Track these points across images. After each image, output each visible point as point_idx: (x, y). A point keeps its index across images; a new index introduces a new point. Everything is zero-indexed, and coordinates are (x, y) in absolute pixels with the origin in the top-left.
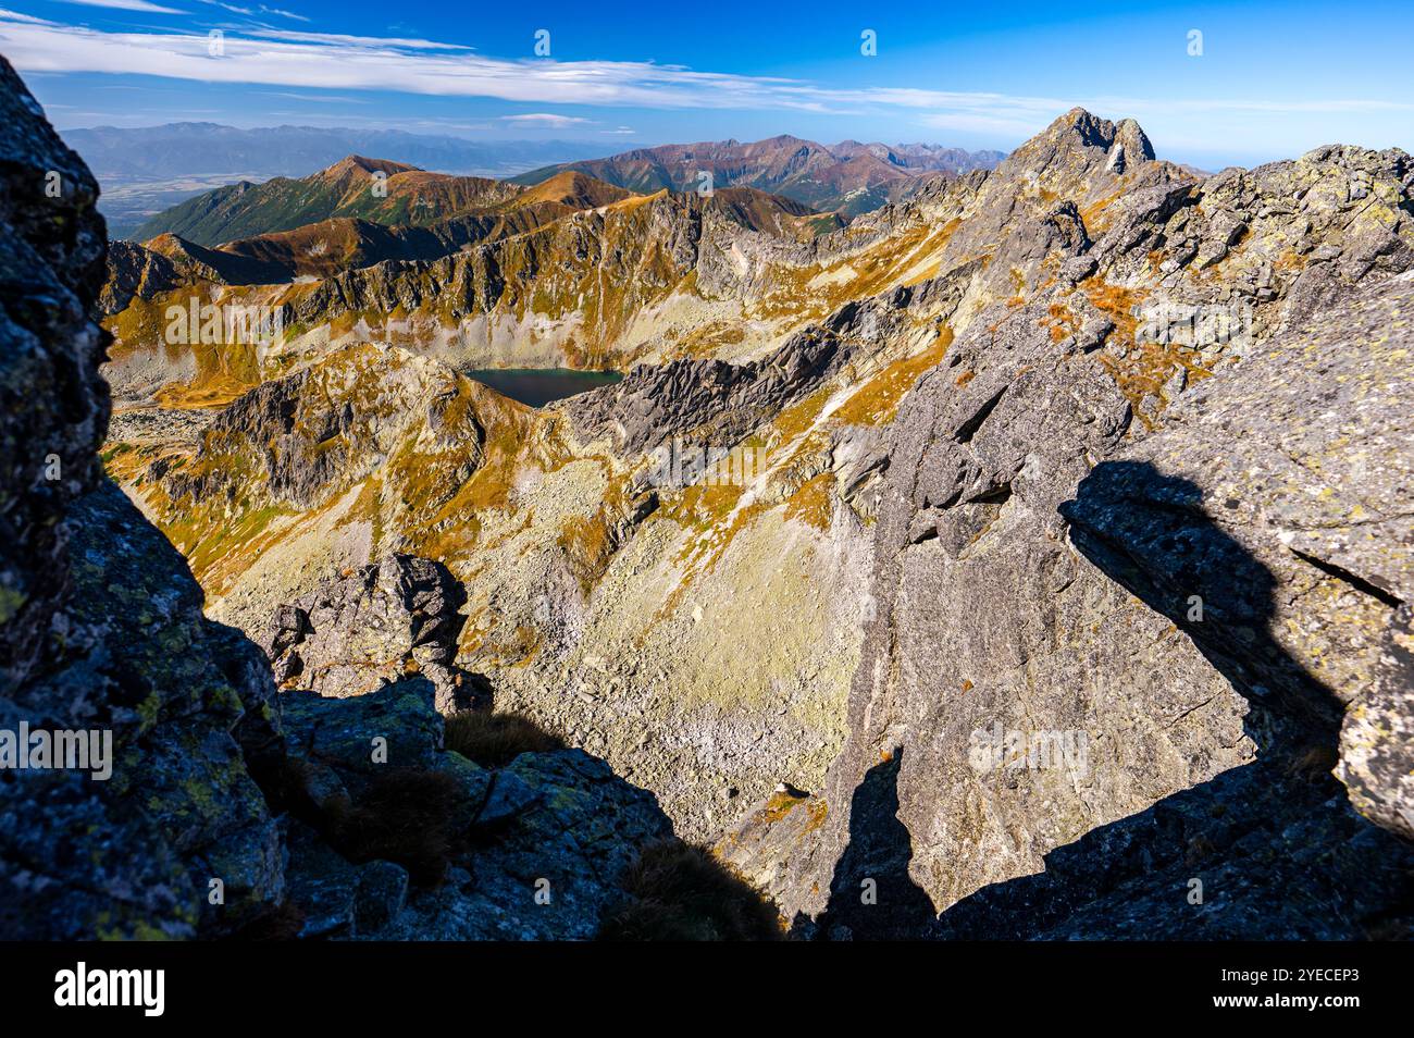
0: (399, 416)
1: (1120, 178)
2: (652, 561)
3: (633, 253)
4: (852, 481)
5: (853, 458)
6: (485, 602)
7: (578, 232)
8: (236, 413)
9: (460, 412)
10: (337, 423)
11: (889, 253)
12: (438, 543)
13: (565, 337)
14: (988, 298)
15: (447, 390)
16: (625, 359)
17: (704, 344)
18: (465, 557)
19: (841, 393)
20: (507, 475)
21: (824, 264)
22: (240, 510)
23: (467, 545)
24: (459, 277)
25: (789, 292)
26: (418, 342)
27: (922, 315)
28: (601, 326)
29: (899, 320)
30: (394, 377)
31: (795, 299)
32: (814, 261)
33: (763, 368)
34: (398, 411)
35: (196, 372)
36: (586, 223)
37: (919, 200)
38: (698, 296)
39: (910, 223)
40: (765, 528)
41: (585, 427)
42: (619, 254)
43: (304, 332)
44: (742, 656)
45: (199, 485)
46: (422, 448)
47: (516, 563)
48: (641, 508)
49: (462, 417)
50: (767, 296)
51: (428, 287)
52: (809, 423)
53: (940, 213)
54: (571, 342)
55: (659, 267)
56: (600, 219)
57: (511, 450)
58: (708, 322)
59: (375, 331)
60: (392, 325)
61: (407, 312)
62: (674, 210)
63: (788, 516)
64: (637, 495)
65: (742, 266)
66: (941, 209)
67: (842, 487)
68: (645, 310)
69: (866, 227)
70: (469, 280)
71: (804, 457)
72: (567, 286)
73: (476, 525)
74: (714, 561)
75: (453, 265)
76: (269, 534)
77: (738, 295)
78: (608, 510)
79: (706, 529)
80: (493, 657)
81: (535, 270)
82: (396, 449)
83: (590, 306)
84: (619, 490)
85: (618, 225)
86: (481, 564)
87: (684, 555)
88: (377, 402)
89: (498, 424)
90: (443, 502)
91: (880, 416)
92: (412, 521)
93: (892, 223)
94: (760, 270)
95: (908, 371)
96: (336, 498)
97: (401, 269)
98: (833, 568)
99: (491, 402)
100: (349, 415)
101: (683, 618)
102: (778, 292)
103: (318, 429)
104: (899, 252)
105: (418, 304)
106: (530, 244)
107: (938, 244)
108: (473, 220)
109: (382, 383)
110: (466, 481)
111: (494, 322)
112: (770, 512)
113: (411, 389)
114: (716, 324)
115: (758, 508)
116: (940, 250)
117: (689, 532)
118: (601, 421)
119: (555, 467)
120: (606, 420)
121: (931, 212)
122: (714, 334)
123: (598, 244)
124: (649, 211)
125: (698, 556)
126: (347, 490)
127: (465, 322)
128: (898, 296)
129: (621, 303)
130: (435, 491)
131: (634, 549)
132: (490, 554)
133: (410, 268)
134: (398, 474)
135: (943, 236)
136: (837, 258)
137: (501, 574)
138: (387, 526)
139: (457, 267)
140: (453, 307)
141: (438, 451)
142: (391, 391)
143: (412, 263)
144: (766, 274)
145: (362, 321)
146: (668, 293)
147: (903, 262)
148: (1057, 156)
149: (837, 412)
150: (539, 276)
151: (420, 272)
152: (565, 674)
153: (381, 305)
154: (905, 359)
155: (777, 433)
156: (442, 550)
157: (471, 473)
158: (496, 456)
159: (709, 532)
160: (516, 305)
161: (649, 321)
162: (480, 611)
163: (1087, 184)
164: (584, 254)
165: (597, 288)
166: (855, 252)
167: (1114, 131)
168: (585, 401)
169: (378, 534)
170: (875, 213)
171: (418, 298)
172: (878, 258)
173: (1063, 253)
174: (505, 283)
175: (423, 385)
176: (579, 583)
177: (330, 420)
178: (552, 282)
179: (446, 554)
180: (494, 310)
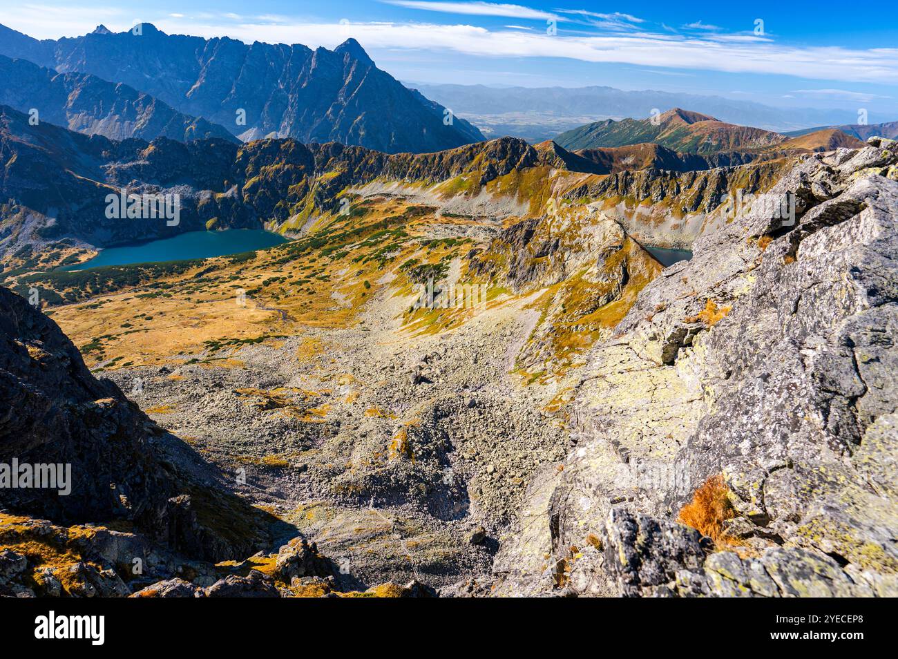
0: (583, 254)
8: (510, 232)
9: (617, 261)
10: (548, 249)
12: (569, 338)
15: (615, 245)
18: (580, 353)
22: (492, 284)
23: (585, 345)
24: (696, 186)
26: (652, 222)
30: (590, 229)
34: (584, 251)
35: (527, 213)
43: (589, 203)
45: (481, 266)
46: (587, 277)
49: (617, 264)
51: (673, 189)
59: (629, 211)
60: (640, 209)
61: (652, 202)
70: (702, 189)
73: (596, 335)
75: (694, 178)
76: (495, 301)
80: (562, 421)
82: (573, 273)
88: (574, 242)
89: (640, 275)
90: (584, 314)
92: (561, 319)
96: (532, 291)
97: (659, 174)
99: (641, 260)
100: (556, 246)
103: (537, 250)
105: (662, 199)
108: (737, 155)
109: (581, 232)
110: (603, 305)
111: (709, 220)
113: (597, 239)
126: (538, 290)
127: (689, 216)
130: (582, 305)
133: (665, 175)
134: (568, 288)
138: (548, 318)
139: (697, 179)
140: (684, 204)
141: (595, 282)
142: (585, 237)
143: (668, 172)
145: (623, 203)
151: (671, 178)
153: (638, 195)
156: (569, 343)
157: (609, 301)
158: (629, 295)
169: (542, 320)
171: (663, 195)
175: (604, 239)
177: (545, 246)
179: (570, 346)
180: (712, 212)
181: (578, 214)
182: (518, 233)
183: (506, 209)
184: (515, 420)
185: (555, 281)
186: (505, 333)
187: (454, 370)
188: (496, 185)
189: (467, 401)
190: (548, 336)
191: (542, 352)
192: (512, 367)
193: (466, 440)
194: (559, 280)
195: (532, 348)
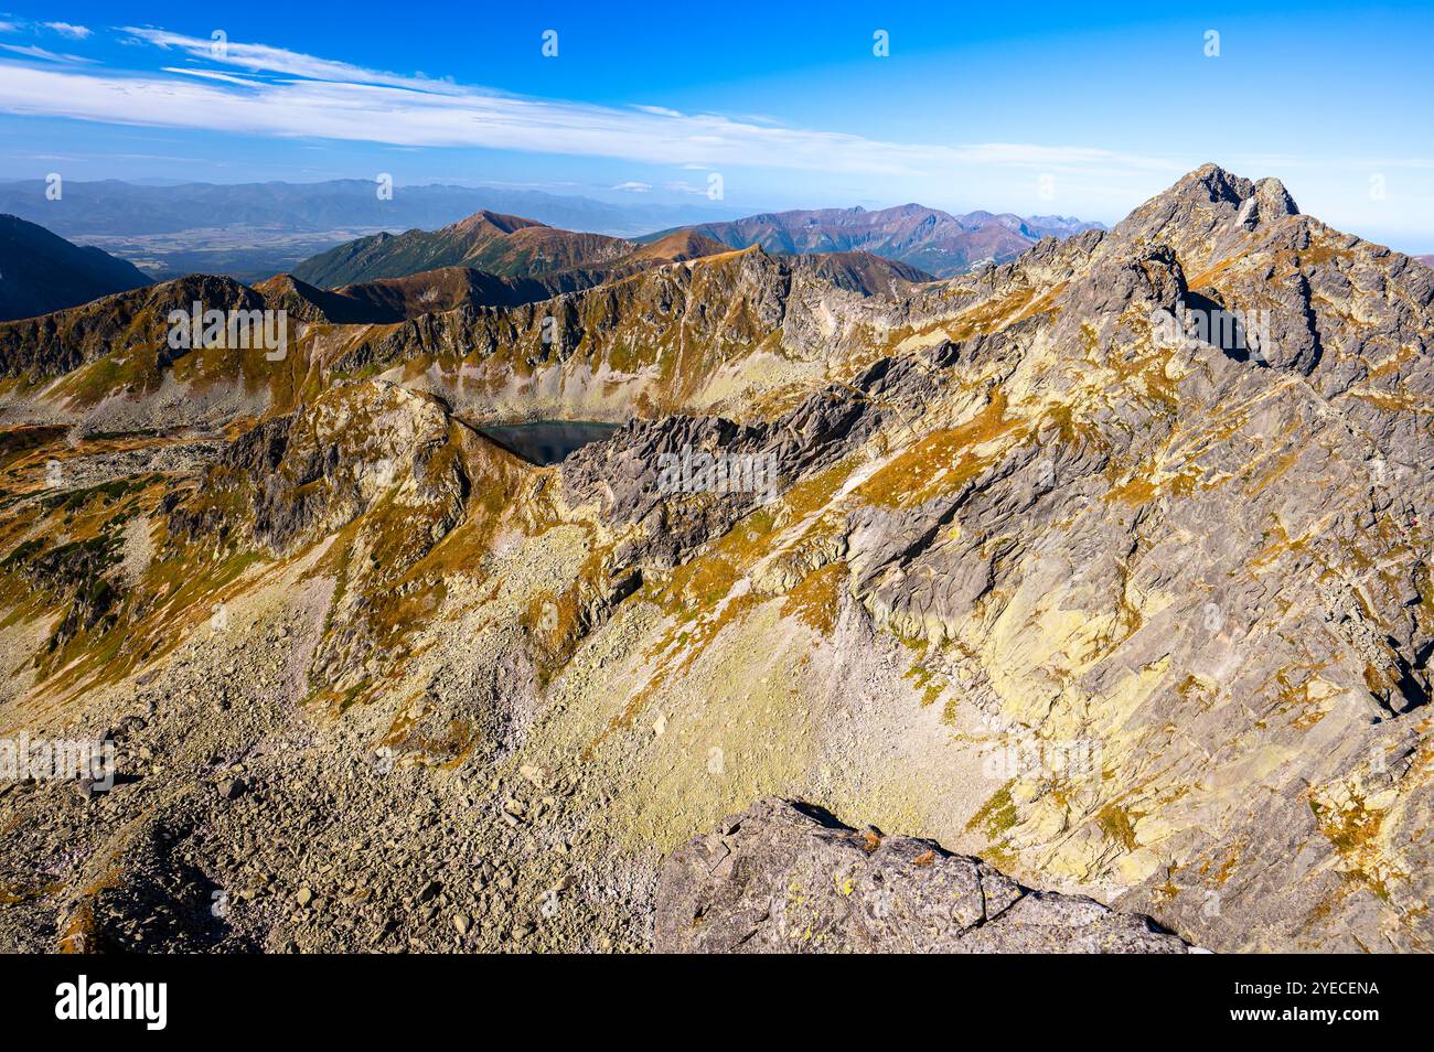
0: (386, 462)
1: (1251, 235)
2: (623, 652)
3: (718, 308)
4: (866, 575)
5: (870, 546)
6: (424, 685)
8: (240, 448)
9: (445, 463)
10: (321, 466)
11: (988, 318)
12: (397, 609)
13: (639, 391)
14: (1052, 360)
15: (436, 437)
17: (779, 405)
18: (422, 628)
19: (868, 463)
20: (486, 536)
21: (916, 326)
22: (227, 552)
23: (427, 613)
24: (538, 326)
25: (877, 355)
26: (489, 388)
27: (972, 377)
28: (677, 381)
29: (943, 382)
30: (387, 420)
32: (906, 323)
33: (776, 431)
34: (385, 456)
35: (269, 407)
36: (672, 276)
37: (1025, 261)
38: (781, 356)
39: (1014, 286)
40: (756, 626)
41: (575, 487)
43: (379, 372)
44: (701, 787)
45: (196, 521)
46: (402, 498)
47: (470, 641)
48: (619, 587)
49: (447, 467)
50: (852, 358)
51: (506, 333)
52: (826, 500)
53: (1047, 275)
54: (644, 397)
56: (688, 271)
57: (495, 508)
58: (788, 382)
59: (448, 375)
60: (466, 370)
61: (481, 358)
62: (764, 265)
63: (785, 612)
64: (618, 571)
65: (828, 326)
66: (1048, 271)
67: (854, 581)
68: (724, 367)
69: (964, 289)
70: (547, 328)
71: (813, 540)
72: (647, 339)
73: (441, 591)
74: (690, 660)
75: (533, 313)
76: (240, 581)
77: (824, 356)
78: (583, 587)
79: (689, 619)
80: (418, 753)
81: (616, 321)
82: (377, 498)
83: (668, 361)
84: (599, 562)
85: (705, 278)
86: (434, 638)
87: (660, 648)
88: (365, 446)
89: (487, 478)
90: (412, 562)
91: (906, 496)
92: (375, 580)
93: (993, 285)
94: (847, 329)
95: (949, 439)
96: (309, 547)
97: (479, 312)
98: (830, 684)
99: (482, 453)
100: (334, 458)
101: (642, 729)
102: (864, 355)
103: (301, 471)
104: (999, 316)
105: (494, 350)
106: (613, 295)
108: (583, 274)
109: (374, 425)
110: (441, 539)
112: (766, 605)
113: (403, 433)
114: (793, 385)
115: (753, 599)
117: (671, 621)
118: (591, 481)
119: (539, 531)
120: (597, 480)
121: (1036, 274)
122: (789, 396)
123: (683, 297)
124: (738, 266)
125: (674, 653)
126: (321, 540)
127: (539, 370)
128: (943, 352)
129: (700, 359)
130: (405, 548)
131: (607, 636)
132: (447, 626)
133: (490, 313)
134: (373, 526)
135: (1048, 301)
136: (931, 321)
137: (451, 652)
138: (351, 585)
139: (537, 314)
140: (528, 355)
141: (418, 503)
142: (382, 433)
143: (493, 308)
144: (854, 334)
145: (437, 365)
146: (750, 350)
148: (1179, 213)
149: (859, 488)
150: (619, 328)
151: (500, 317)
152: (495, 785)
153: (456, 349)
154: (946, 430)
155: (787, 509)
156: (398, 617)
157: (447, 531)
158: (478, 513)
159: (693, 623)
160: (592, 358)
161: (727, 378)
162: (416, 695)
163: (1212, 243)
164: (667, 306)
165: (677, 342)
166: (951, 315)
167: (1252, 188)
168: (576, 458)
169: (340, 592)
170: (975, 274)
171: (494, 344)
172: (975, 322)
173: (1148, 306)
174: (583, 332)
175: (416, 430)
176: (537, 671)
177: (314, 461)
178: (632, 334)
179: (401, 622)
180: (570, 360)
181: (361, 397)
182: (257, 447)
183: (225, 406)
184: (332, 786)
185: (348, 518)
186: (273, 633)
187: (182, 738)
188: (193, 364)
189: (225, 789)
190: (358, 615)
191: (353, 646)
192: (304, 691)
193: (242, 864)
194: (355, 516)
195: (334, 647)
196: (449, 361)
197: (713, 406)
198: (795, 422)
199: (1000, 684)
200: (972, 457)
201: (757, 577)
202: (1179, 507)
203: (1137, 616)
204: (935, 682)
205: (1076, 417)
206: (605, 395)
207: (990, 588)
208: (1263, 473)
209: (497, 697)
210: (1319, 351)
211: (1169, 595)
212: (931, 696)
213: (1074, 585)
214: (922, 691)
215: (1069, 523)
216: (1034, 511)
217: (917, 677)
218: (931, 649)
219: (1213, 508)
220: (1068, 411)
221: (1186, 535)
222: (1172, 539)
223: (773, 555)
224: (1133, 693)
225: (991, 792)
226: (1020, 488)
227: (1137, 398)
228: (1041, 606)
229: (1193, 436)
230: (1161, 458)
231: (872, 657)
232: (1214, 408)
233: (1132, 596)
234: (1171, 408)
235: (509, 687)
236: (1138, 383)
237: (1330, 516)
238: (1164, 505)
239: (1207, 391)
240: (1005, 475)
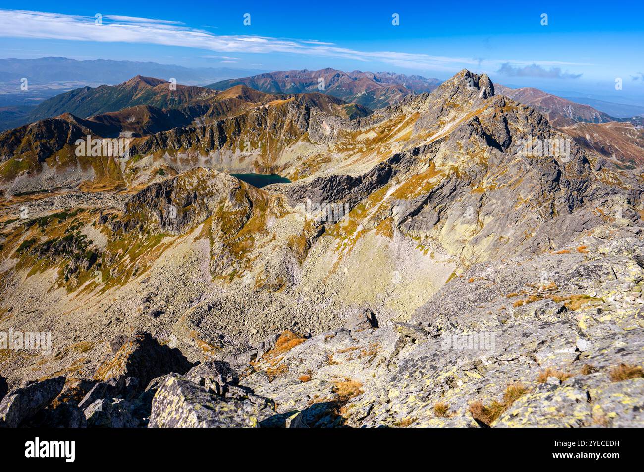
0: (216, 197)
1: (486, 101)
2: (325, 252)
3: (281, 125)
4: (400, 220)
5: (401, 211)
6: (263, 268)
7: (257, 116)
8: (141, 195)
9: (242, 195)
10: (191, 200)
11: (390, 126)
12: (238, 246)
13: (254, 160)
14: (448, 152)
15: (236, 186)
16: (280, 169)
18: (250, 252)
19: (393, 188)
20: (263, 220)
22: (146, 235)
23: (250, 247)
24: (207, 135)
25: (349, 142)
26: (191, 162)
27: (423, 158)
28: (269, 155)
29: (414, 160)
30: (213, 181)
31: (351, 144)
32: (358, 129)
33: (364, 178)
34: (215, 195)
35: (95, 176)
36: (260, 111)
37: (401, 104)
38: (309, 143)
39: (398, 114)
40: (368, 239)
41: (294, 201)
42: (275, 125)
43: (141, 158)
44: (365, 285)
45: (126, 225)
46: (227, 209)
47: (272, 254)
48: (319, 231)
49: (243, 197)
50: (339, 143)
51: (194, 139)
52: (382, 199)
53: (410, 110)
54: (256, 162)
55: (292, 130)
56: (266, 110)
57: (263, 210)
58: (314, 154)
59: (173, 158)
60: (179, 155)
61: (186, 150)
62: (298, 106)
63: (377, 234)
64: (317, 227)
65: (328, 130)
66: (410, 108)
67: (396, 223)
68: (287, 148)
69: (380, 115)
70: (212, 136)
71: (381, 211)
72: (253, 139)
73: (253, 240)
74: (350, 251)
75: (204, 130)
76: (163, 245)
77: (327, 142)
78: (306, 232)
79: (345, 239)
81: (240, 131)
82: (216, 210)
83: (264, 147)
84: (309, 225)
85: (274, 112)
86: (257, 254)
87: (338, 249)
88: (207, 191)
89: (257, 200)
90: (238, 231)
91: (410, 196)
92: (227, 238)
93: (390, 114)
94: (336, 132)
95: (419, 178)
96: (192, 230)
97: (182, 131)
98: (396, 252)
99: (254, 191)
100: (195, 197)
101: (340, 272)
102: (344, 142)
103: (183, 202)
104: (394, 126)
105: (190, 146)
106: (237, 120)
107: (410, 123)
108: (199, 107)
109: (208, 183)
110: (246, 222)
111: (223, 154)
112: (370, 232)
113: (220, 186)
114: (319, 155)
115: (365, 231)
116: (410, 125)
117: (338, 240)
118: (301, 198)
119: (282, 216)
120: (303, 198)
121: (406, 109)
122: (319, 159)
123: (265, 121)
124: (287, 107)
125: (344, 249)
126: (196, 226)
127: (211, 153)
128: (414, 151)
129: (277, 145)
130: (235, 226)
131: (317, 247)
132: (261, 250)
133: (186, 131)
134: (218, 219)
135: (412, 120)
136: (368, 128)
137: (267, 258)
138: (216, 240)
139: (207, 130)
140: (205, 147)
141: (234, 210)
143: (187, 129)
144: (338, 134)
145: (167, 153)
146: (296, 141)
147: (395, 130)
148: (459, 90)
149: (393, 194)
150: (241, 134)
151: (191, 133)
152: (297, 294)
153: (174, 147)
154: (417, 175)
155: (369, 202)
156: (240, 249)
157: (248, 219)
158: (257, 212)
159: (347, 240)
160: (232, 146)
161: (289, 153)
162: (261, 272)
163: (472, 102)
164: (260, 125)
165: (266, 139)
166: (375, 125)
167: (479, 78)
168: (294, 191)
169: (212, 244)
170: (384, 109)
171: (190, 144)
172: (385, 128)
173: (476, 137)
174: (227, 137)
175: (225, 184)
176: (297, 260)
177: (188, 198)
178: (247, 136)
179: (242, 251)
180: (223, 148)
181: (200, 174)
182: (149, 194)
184: (242, 302)
185: (205, 218)
186: (192, 260)
187: (173, 297)
188: (55, 159)
189: (206, 308)
190: (224, 250)
191: (225, 260)
192: (210, 277)
193: (226, 327)
194: (208, 217)
195: (216, 262)
196: (172, 152)
197: (286, 164)
198: (370, 175)
199: (445, 246)
200: (429, 183)
201: (365, 224)
202: (492, 194)
203: (483, 224)
204: (426, 248)
205: (460, 170)
206: (240, 163)
207: (439, 220)
208: (514, 183)
209: (288, 270)
210: (510, 141)
211: (491, 217)
212: (426, 252)
213: (464, 217)
214: (423, 251)
215: (460, 200)
216: (450, 197)
217: (420, 248)
218: (422, 240)
219: (502, 194)
220: (457, 168)
221: (495, 201)
222: (491, 202)
223: (368, 217)
224: (486, 243)
225: (450, 274)
226: (446, 191)
227: (477, 164)
228: (455, 224)
229: (493, 174)
230: (485, 181)
231: (405, 244)
232: (498, 166)
233: (481, 218)
234: (486, 166)
235: (291, 266)
236: (477, 159)
237: (533, 194)
238: (488, 193)
239: (496, 162)
240: (441, 188)
